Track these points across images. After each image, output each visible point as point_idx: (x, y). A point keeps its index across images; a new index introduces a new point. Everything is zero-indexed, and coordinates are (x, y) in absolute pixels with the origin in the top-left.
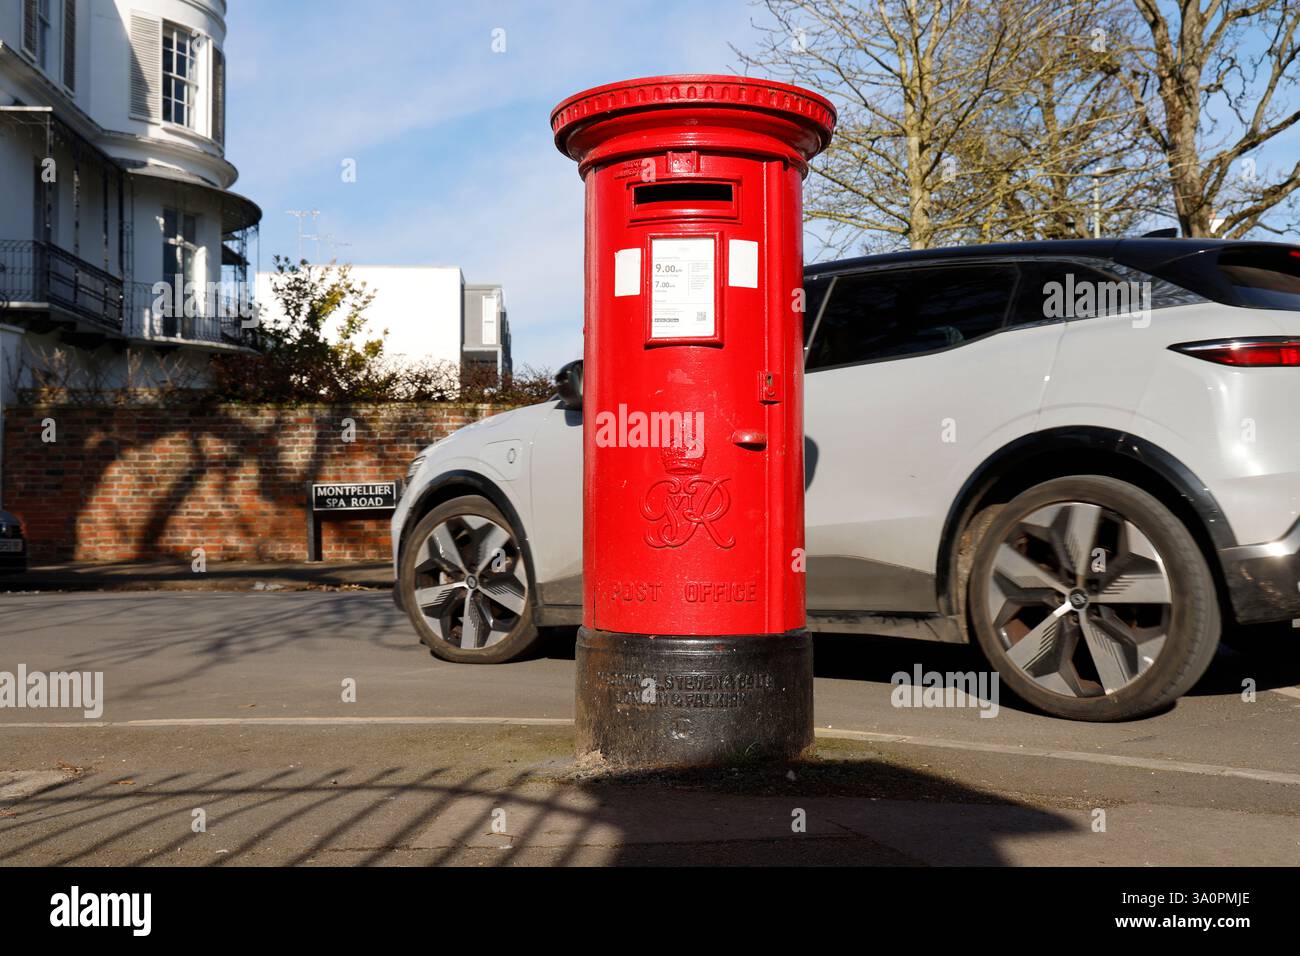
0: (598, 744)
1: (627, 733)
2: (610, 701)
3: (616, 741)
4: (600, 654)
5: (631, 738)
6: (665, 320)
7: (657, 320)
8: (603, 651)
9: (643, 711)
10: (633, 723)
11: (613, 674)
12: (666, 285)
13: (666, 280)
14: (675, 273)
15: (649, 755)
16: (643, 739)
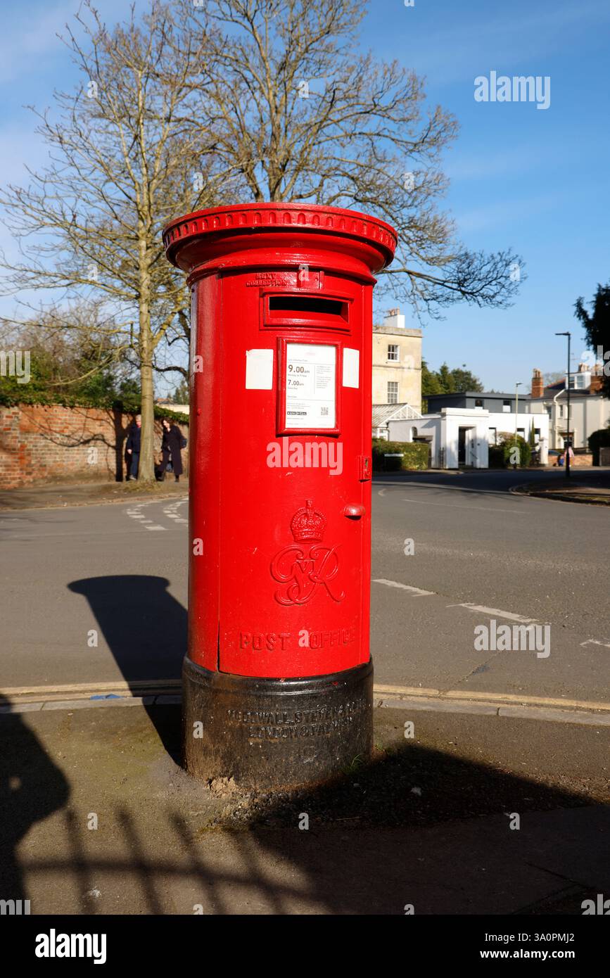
0: (227, 771)
1: (260, 762)
2: (242, 735)
3: (248, 769)
4: (230, 696)
5: (264, 766)
6: (295, 413)
7: (290, 413)
8: (234, 693)
9: (275, 743)
10: (265, 754)
11: (246, 713)
12: (297, 383)
13: (296, 379)
14: (304, 374)
15: (281, 779)
16: (276, 766)
